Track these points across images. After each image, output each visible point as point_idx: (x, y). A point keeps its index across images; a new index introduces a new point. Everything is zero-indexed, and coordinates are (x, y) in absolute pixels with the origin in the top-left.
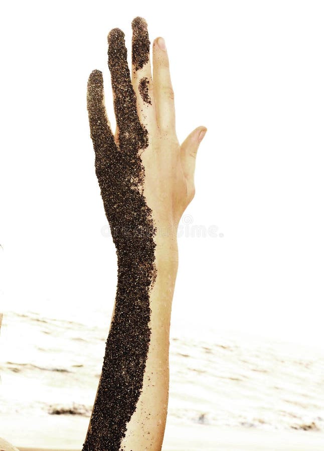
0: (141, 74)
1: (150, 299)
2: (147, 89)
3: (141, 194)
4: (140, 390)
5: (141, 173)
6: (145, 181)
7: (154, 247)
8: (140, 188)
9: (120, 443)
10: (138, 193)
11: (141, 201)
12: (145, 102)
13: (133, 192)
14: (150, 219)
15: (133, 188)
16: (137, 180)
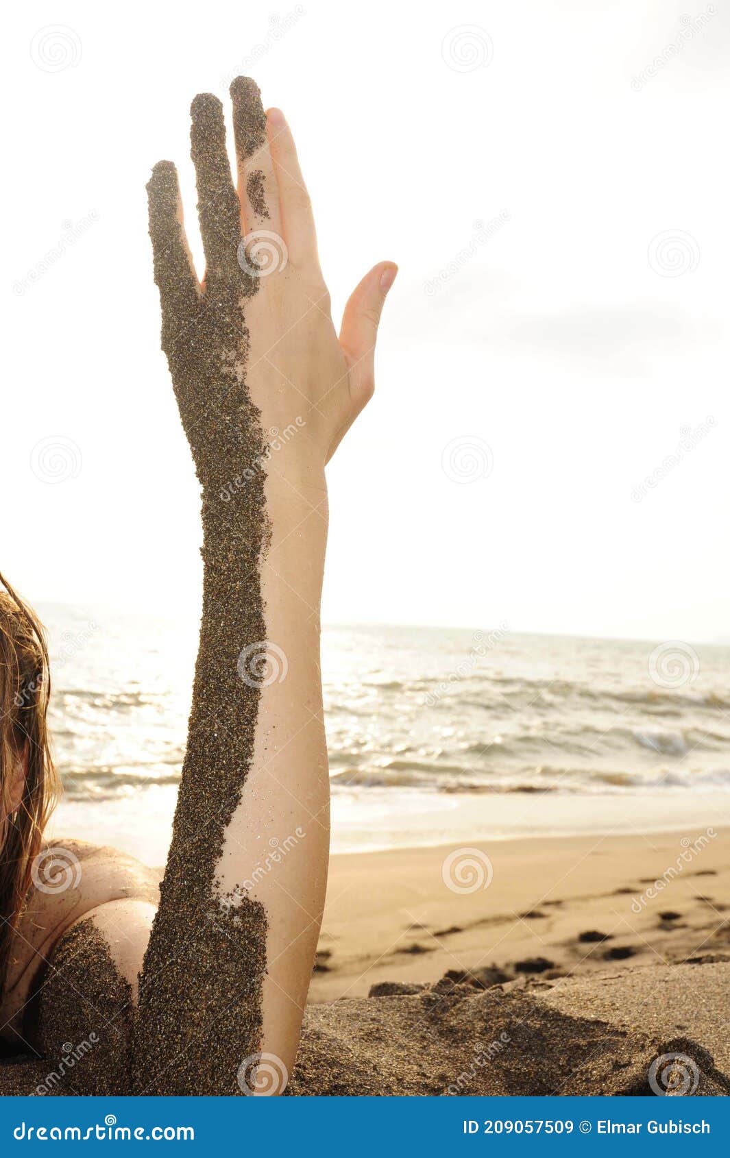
0: (252, 165)
1: (262, 581)
2: (262, 191)
3: (240, 380)
4: (249, 760)
5: (242, 341)
6: (250, 357)
7: (264, 478)
8: (239, 369)
9: (213, 869)
10: (235, 379)
11: (241, 396)
12: (257, 215)
13: (225, 377)
14: (257, 427)
15: (224, 370)
16: (232, 355)
